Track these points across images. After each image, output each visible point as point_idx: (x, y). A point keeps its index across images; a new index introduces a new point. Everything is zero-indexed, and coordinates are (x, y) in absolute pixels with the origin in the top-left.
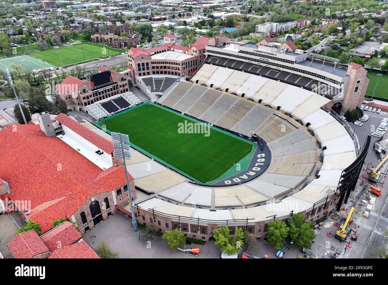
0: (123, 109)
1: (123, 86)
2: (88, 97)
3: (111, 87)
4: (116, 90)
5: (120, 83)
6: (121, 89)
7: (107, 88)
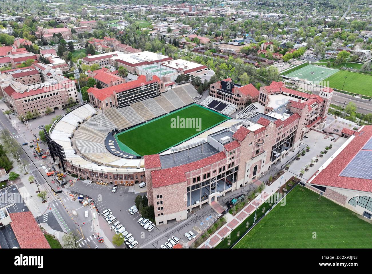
0: (215, 110)
1: (236, 100)
2: (213, 92)
3: (229, 95)
4: (231, 99)
5: (234, 96)
6: (234, 101)
7: (227, 94)
